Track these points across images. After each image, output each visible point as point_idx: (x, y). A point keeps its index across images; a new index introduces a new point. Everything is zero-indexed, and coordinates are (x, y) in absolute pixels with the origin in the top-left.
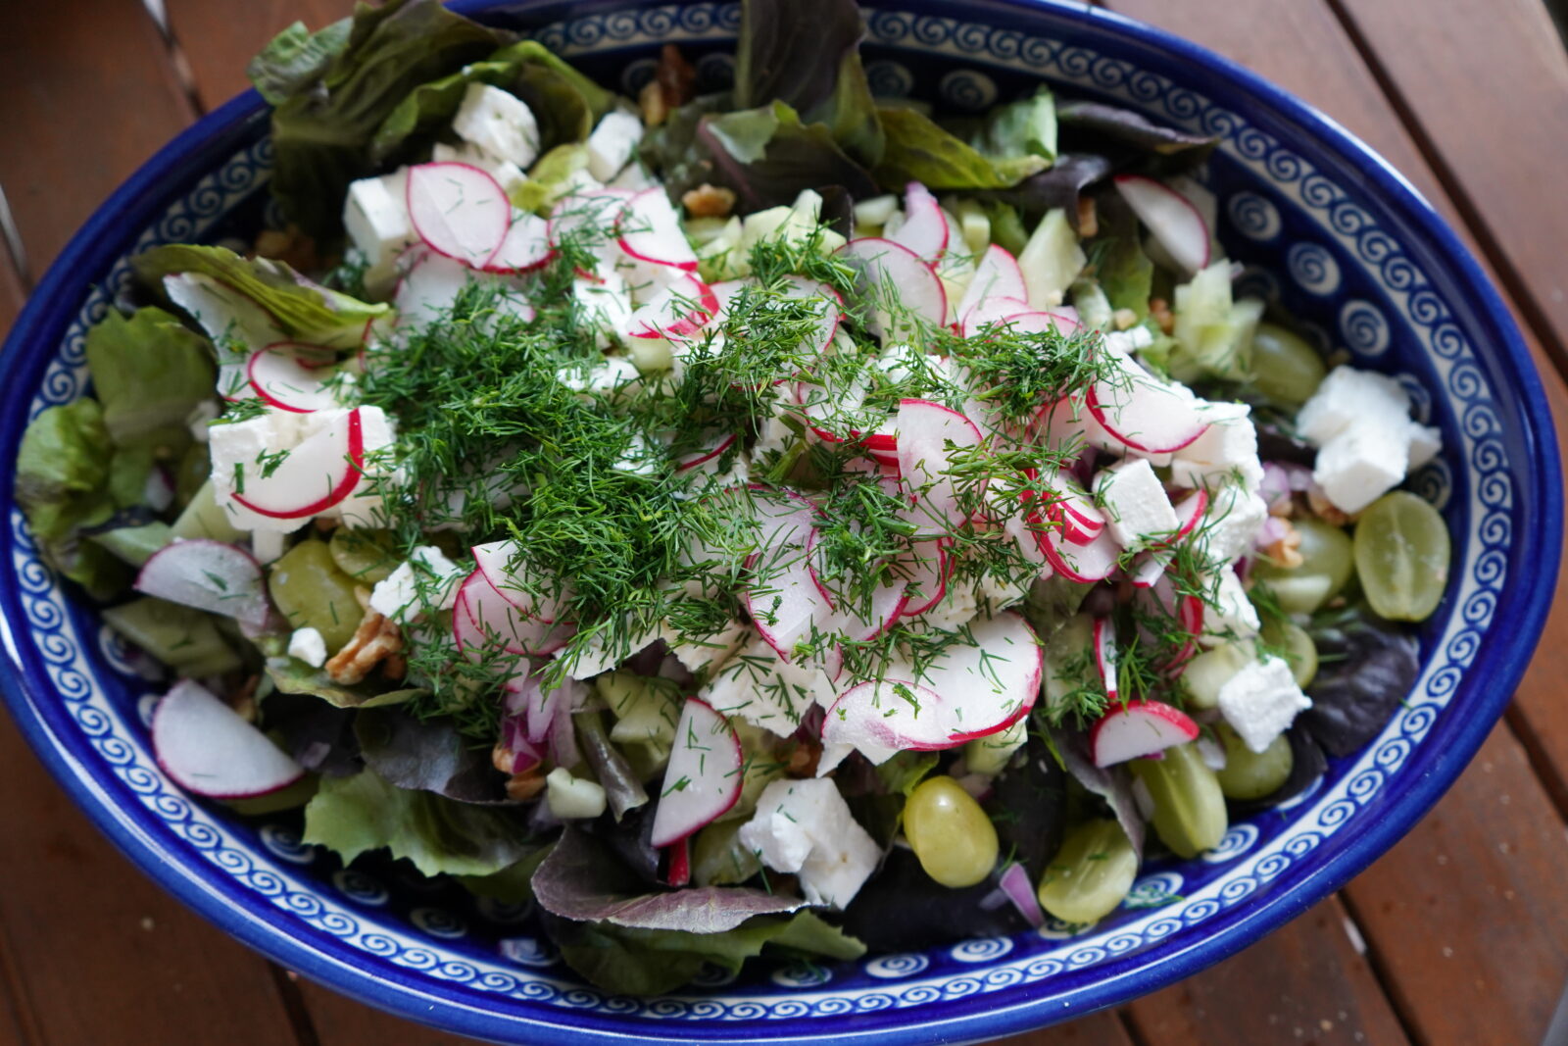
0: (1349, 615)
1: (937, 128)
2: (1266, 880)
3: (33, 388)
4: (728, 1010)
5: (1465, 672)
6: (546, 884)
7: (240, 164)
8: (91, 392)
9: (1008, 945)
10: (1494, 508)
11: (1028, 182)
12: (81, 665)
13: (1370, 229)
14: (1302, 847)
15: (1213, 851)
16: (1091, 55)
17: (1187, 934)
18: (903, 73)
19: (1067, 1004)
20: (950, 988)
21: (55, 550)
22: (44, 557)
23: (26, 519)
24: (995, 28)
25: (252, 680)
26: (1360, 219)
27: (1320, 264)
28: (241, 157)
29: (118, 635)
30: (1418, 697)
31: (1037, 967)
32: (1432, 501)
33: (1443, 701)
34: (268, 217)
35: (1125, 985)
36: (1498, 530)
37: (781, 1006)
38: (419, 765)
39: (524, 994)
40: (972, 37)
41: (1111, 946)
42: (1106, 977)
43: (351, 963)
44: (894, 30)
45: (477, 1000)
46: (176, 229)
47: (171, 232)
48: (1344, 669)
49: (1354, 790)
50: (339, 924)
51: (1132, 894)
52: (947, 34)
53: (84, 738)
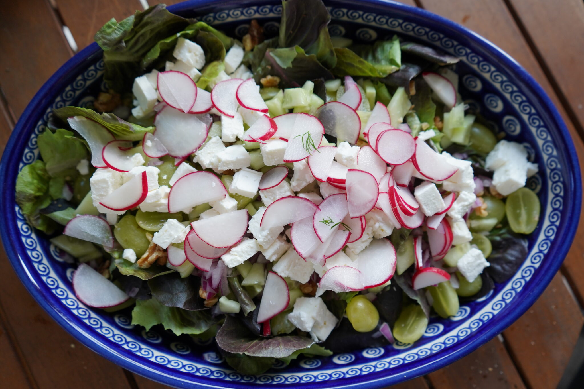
0: (503, 231)
1: (356, 55)
2: (474, 330)
3: (19, 159)
4: (286, 379)
5: (545, 255)
6: (221, 338)
7: (92, 70)
8: (40, 158)
9: (383, 351)
10: (557, 195)
11: (390, 75)
12: (45, 261)
13: (516, 92)
14: (486, 318)
15: (454, 316)
16: (414, 25)
17: (446, 350)
18: (342, 29)
19: (405, 377)
20: (364, 369)
21: (32, 219)
22: (28, 222)
23: (20, 208)
24: (378, 15)
25: (107, 263)
26: (512, 88)
27: (496, 102)
28: (92, 68)
29: (56, 247)
30: (527, 263)
31: (393, 361)
32: (533, 190)
33: (537, 266)
34: (102, 88)
35: (425, 369)
36: (558, 203)
37: (305, 376)
38: (173, 298)
39: (214, 376)
40: (369, 17)
41: (419, 353)
42: (419, 366)
43: (153, 368)
44: (339, 14)
45: (198, 380)
46: (68, 95)
47: (67, 97)
48: (501, 251)
49: (505, 297)
50: (147, 353)
51: (426, 332)
52: (360, 16)
53: (49, 290)
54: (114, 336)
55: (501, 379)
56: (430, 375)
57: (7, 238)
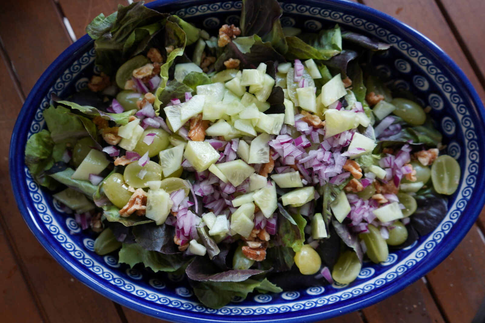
0: (427, 191)
1: (304, 43)
2: (400, 274)
3: (28, 130)
4: (243, 311)
5: (462, 212)
7: (86, 56)
8: (45, 127)
9: (323, 290)
10: (473, 162)
11: (333, 58)
12: (49, 212)
13: (439, 73)
14: (410, 265)
15: (384, 262)
16: (353, 17)
17: (376, 290)
18: (292, 20)
19: (341, 312)
20: (307, 305)
21: (37, 177)
22: (34, 180)
23: (29, 169)
24: (322, 9)
25: (99, 215)
26: (437, 70)
27: (423, 82)
28: (86, 54)
29: (58, 201)
30: (447, 219)
31: (332, 298)
32: (453, 157)
33: (455, 221)
34: (95, 71)
35: (358, 306)
36: (474, 169)
37: (258, 310)
38: (152, 243)
39: (184, 307)
40: (315, 11)
41: (353, 292)
42: (352, 303)
43: (134, 300)
44: (290, 8)
45: (171, 310)
46: (67, 77)
47: (66, 78)
48: (425, 208)
49: (427, 247)
50: (129, 288)
51: (360, 274)
52: (307, 10)
53: (51, 236)
54: (103, 273)
55: (423, 315)
56: (364, 310)
57: (18, 194)
